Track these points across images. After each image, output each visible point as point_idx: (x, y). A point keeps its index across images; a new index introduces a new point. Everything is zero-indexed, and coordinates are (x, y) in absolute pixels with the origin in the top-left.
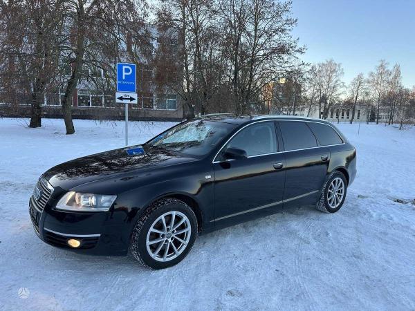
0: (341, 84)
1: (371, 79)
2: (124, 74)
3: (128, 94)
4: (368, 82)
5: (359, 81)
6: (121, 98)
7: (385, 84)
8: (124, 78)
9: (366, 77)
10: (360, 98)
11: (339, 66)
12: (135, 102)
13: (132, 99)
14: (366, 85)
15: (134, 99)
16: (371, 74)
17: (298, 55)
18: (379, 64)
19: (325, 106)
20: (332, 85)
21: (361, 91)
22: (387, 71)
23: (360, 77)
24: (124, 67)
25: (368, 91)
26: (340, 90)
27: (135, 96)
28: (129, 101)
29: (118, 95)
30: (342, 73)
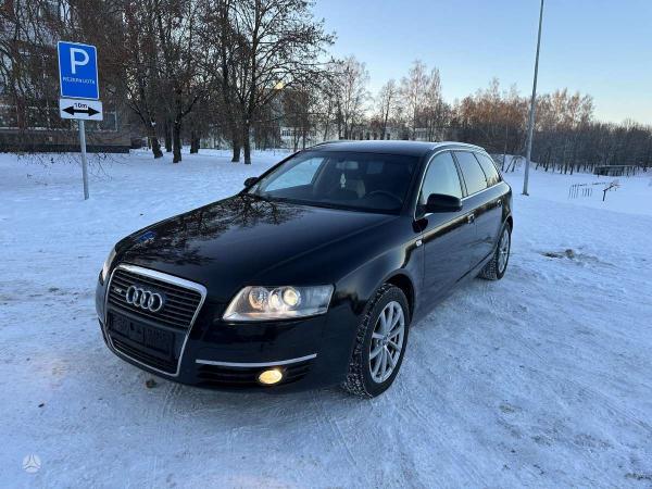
0: (367, 95)
1: (404, 87)
2: (74, 63)
3: (83, 102)
4: (401, 93)
5: (389, 92)
6: (70, 110)
7: (421, 96)
8: (74, 71)
9: (398, 85)
10: (390, 116)
11: (363, 67)
12: (99, 117)
13: (91, 112)
14: (398, 97)
15: (96, 112)
16: (404, 81)
17: (325, 46)
18: (414, 66)
19: (346, 128)
20: (354, 95)
21: (393, 106)
22: (424, 77)
23: (390, 85)
24: (73, 50)
25: (400, 106)
26: (365, 104)
27: (97, 105)
28: (86, 116)
29: (64, 103)
30: (368, 78)
